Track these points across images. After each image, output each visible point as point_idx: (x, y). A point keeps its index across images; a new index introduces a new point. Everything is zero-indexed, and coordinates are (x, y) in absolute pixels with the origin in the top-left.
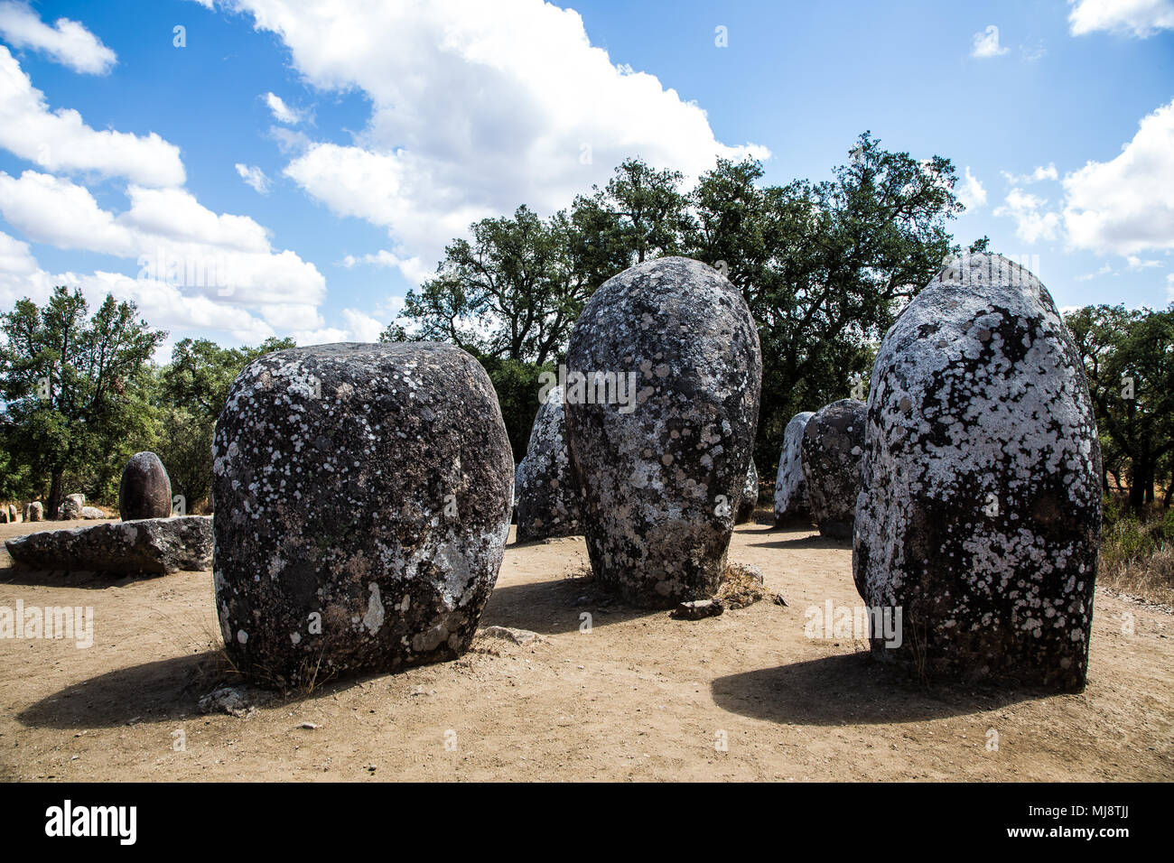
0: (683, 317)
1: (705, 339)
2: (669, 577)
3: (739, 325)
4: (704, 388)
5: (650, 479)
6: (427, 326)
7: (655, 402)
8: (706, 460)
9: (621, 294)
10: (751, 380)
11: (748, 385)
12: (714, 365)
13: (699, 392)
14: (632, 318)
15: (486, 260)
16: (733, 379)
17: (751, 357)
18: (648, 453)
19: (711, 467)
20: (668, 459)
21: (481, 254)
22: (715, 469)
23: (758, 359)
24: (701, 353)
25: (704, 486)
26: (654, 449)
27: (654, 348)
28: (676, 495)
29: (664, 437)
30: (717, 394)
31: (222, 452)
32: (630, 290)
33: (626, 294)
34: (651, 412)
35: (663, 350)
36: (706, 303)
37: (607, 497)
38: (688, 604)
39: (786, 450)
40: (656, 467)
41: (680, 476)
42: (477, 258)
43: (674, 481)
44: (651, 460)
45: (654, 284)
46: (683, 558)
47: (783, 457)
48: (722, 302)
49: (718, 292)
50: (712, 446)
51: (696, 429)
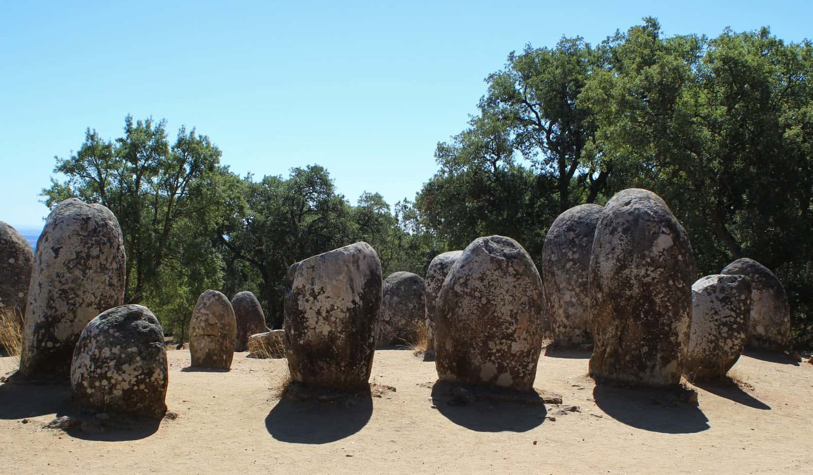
5: (571, 297)
7: (573, 268)
18: (570, 288)
20: (578, 290)
26: (572, 286)
28: (581, 304)
29: (577, 281)
31: (429, 285)
34: (572, 272)
37: (556, 306)
41: (582, 296)
43: (580, 298)
44: (571, 290)
46: (583, 328)
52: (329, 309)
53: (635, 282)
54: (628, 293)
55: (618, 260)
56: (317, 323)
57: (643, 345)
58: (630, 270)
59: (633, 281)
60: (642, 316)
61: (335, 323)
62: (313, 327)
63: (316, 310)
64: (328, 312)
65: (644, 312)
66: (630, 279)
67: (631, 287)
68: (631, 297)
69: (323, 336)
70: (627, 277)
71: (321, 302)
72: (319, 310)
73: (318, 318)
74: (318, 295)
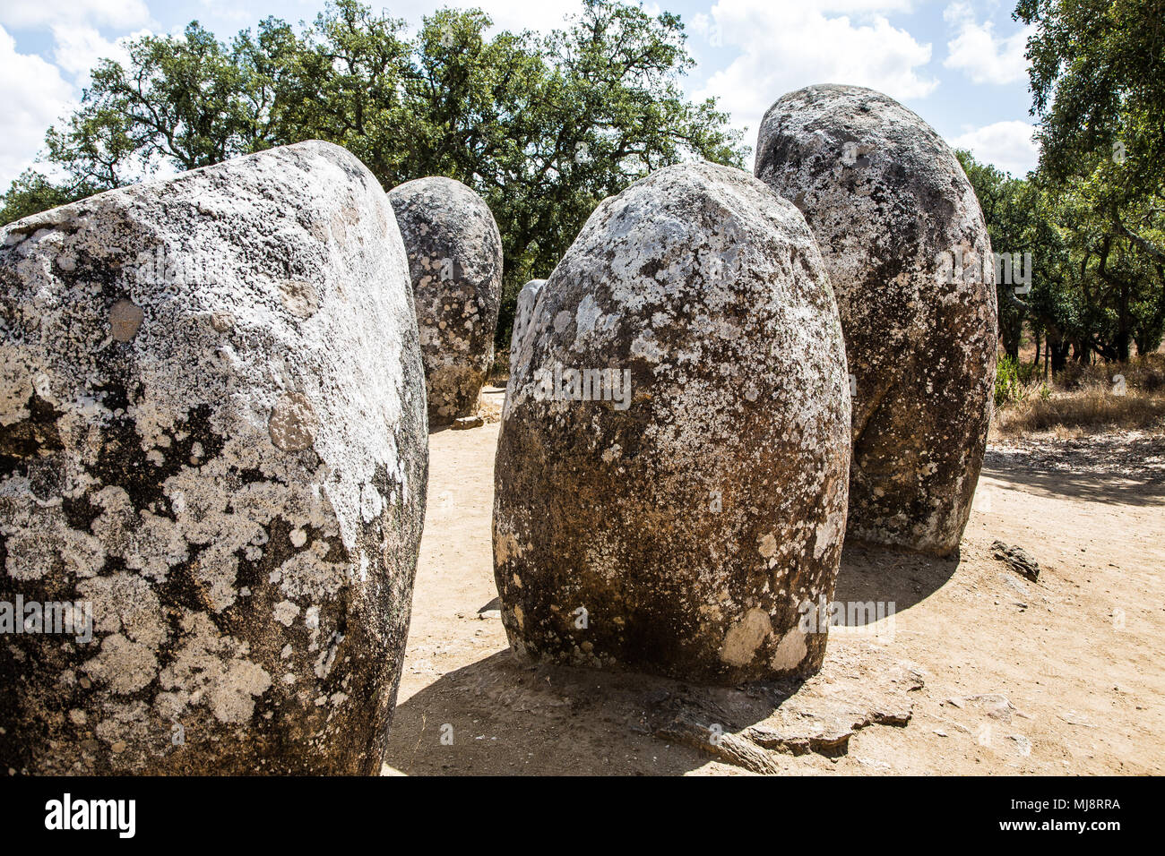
0: (449, 226)
1: (465, 242)
2: (447, 403)
3: (487, 230)
4: (466, 276)
5: (431, 338)
6: (78, 174)
7: (433, 286)
8: (468, 325)
9: (403, 207)
10: (496, 269)
11: (494, 273)
12: (472, 260)
13: (463, 279)
14: (413, 226)
15: (146, 88)
16: (484, 269)
17: (496, 253)
18: (429, 321)
19: (471, 330)
21: (139, 80)
22: (474, 330)
23: (501, 253)
24: (462, 252)
25: (467, 342)
26: (433, 318)
27: (430, 249)
28: (449, 349)
29: (440, 310)
30: (475, 280)
32: (410, 205)
33: (407, 208)
34: (430, 293)
35: (437, 250)
36: (465, 216)
38: (461, 420)
39: (519, 316)
40: (435, 330)
41: (451, 335)
42: (134, 85)
43: (448, 339)
44: (431, 326)
45: (427, 201)
46: (456, 391)
47: (517, 321)
48: (476, 214)
49: (472, 207)
50: (472, 315)
51: (461, 304)
52: (253, 554)
53: (920, 305)
54: (897, 333)
55: (874, 251)
56: (165, 657)
57: (926, 460)
58: (908, 276)
59: (917, 303)
60: (930, 390)
61: (297, 633)
62: (141, 681)
63: (159, 569)
64: (248, 574)
65: (933, 380)
66: (909, 299)
67: (906, 319)
68: (905, 344)
69: (220, 728)
70: (900, 294)
71: (200, 515)
72: (178, 571)
73: (174, 622)
74: (172, 469)
